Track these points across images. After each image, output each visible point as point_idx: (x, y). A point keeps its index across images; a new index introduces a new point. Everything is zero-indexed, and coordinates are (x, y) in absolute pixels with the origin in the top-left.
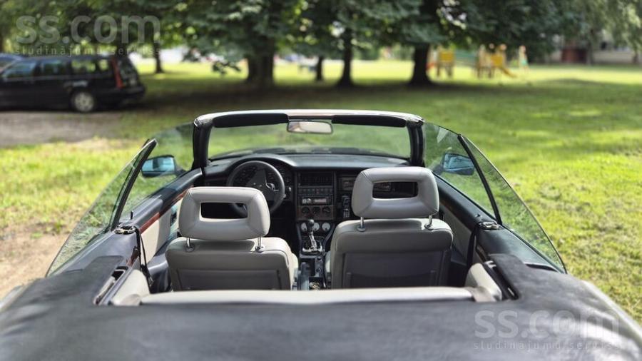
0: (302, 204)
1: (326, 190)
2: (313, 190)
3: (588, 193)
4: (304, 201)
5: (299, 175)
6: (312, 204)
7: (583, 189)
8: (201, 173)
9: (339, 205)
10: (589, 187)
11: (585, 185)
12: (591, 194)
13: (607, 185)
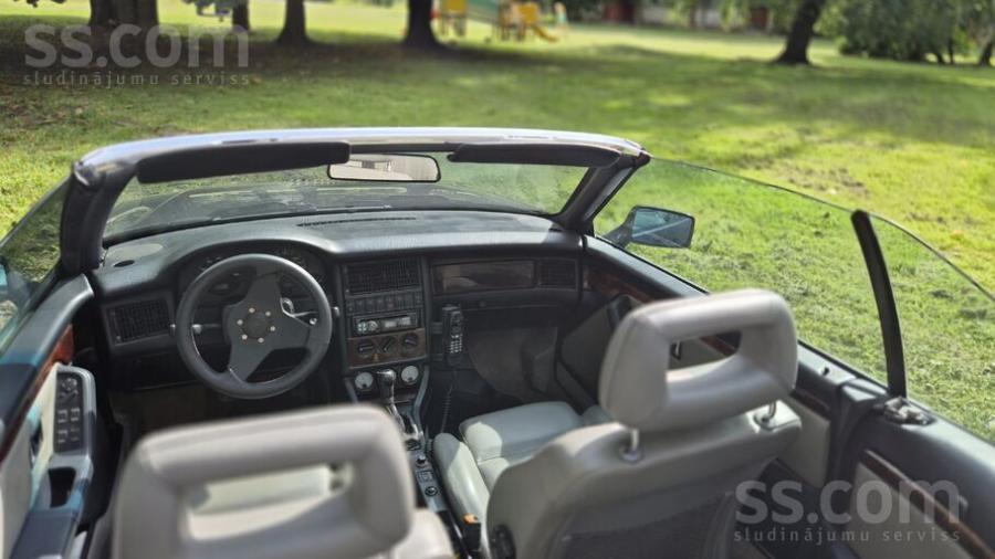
0: (355, 333)
1: (408, 298)
2: (380, 301)
3: (738, 235)
4: (362, 327)
5: (345, 270)
6: (381, 331)
7: (732, 229)
8: (89, 291)
9: (438, 327)
10: (738, 225)
11: (733, 223)
12: (745, 237)
13: (758, 221)
